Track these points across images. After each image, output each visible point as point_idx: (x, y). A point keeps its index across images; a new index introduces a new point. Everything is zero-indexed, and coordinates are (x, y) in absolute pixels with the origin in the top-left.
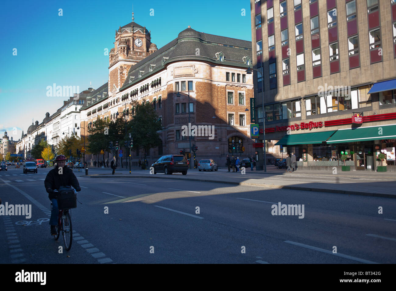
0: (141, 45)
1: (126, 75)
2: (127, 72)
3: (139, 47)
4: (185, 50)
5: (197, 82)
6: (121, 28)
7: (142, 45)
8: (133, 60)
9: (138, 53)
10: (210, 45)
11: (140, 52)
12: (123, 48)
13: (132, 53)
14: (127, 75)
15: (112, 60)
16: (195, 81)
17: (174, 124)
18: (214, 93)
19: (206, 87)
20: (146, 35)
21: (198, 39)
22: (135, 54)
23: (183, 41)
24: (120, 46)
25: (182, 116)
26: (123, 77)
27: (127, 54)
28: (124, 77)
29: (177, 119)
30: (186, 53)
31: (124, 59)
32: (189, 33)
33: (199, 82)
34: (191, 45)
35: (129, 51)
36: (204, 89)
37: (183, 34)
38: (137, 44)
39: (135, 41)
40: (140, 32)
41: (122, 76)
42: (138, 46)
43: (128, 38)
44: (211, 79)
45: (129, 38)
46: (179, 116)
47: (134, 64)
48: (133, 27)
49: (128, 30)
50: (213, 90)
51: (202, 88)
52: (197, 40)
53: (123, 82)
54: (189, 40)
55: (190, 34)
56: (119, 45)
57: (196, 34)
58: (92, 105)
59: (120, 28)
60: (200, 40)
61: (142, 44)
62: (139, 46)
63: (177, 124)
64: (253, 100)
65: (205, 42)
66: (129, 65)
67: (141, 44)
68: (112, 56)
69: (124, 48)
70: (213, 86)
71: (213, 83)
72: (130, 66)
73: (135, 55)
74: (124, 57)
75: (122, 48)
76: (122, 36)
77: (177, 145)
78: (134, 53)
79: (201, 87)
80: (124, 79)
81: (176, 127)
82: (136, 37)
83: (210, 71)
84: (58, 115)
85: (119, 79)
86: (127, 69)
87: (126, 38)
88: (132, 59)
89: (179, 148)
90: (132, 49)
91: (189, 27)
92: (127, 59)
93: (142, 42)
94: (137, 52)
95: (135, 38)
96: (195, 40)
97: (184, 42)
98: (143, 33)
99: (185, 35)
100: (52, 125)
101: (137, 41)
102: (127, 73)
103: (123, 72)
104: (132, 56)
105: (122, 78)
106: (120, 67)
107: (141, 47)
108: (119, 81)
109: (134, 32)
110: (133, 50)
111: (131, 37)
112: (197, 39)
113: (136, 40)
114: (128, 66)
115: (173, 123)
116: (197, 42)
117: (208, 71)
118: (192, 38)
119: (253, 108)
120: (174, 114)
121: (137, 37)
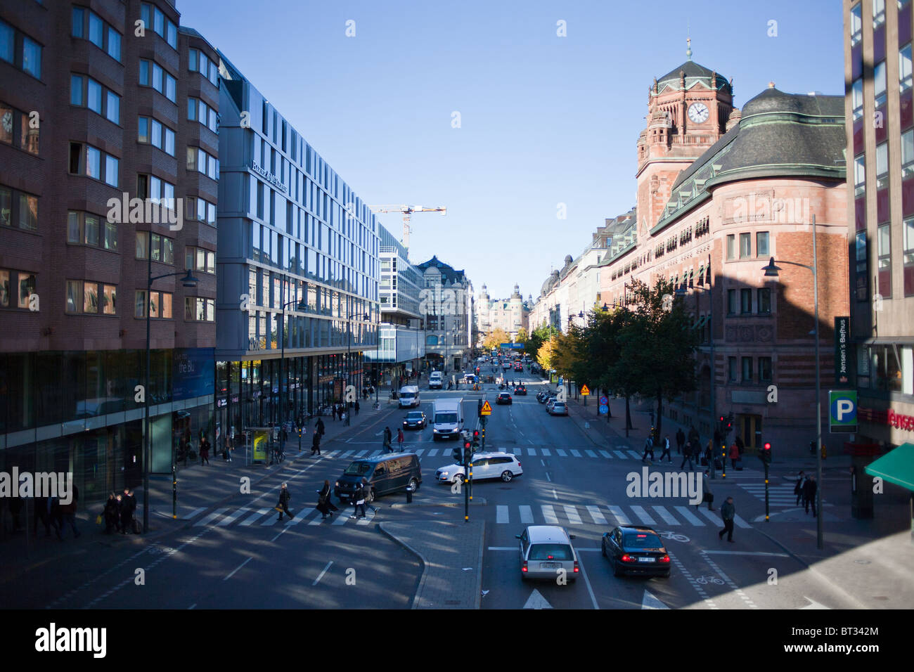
0: (705, 119)
1: (665, 195)
2: (668, 189)
3: (699, 124)
4: (750, 152)
5: (780, 234)
6: (658, 82)
7: (708, 118)
8: (684, 158)
9: (698, 140)
10: (830, 127)
11: (701, 137)
12: (658, 132)
13: (680, 139)
14: (668, 195)
15: (642, 157)
16: (774, 231)
17: (722, 341)
18: (836, 258)
19: (806, 245)
20: (717, 91)
21: (791, 117)
22: (689, 141)
23: (750, 126)
24: (650, 128)
25: (741, 322)
26: (657, 201)
27: (669, 144)
28: (662, 201)
29: (731, 328)
30: (754, 158)
31: (661, 159)
32: (766, 105)
33: (787, 233)
34: (768, 136)
35: (674, 135)
36: (801, 251)
37: (750, 108)
38: (697, 116)
39: (690, 111)
40: (702, 87)
41: (658, 198)
42: (697, 121)
43: (672, 104)
44: (826, 220)
45: (676, 103)
46: (735, 321)
47: (685, 166)
48: (685, 76)
49: (674, 84)
50: (832, 248)
51: (794, 250)
52: (789, 120)
53: (658, 214)
54: (765, 123)
55: (768, 107)
56: (650, 125)
57: (786, 104)
58: (626, 251)
59: (655, 82)
60: (796, 119)
61: (707, 115)
62: (701, 121)
63: (731, 341)
64: (843, 322)
65: (814, 121)
66: (672, 172)
67: (705, 116)
68: (643, 149)
69: (661, 132)
70: (832, 240)
71: (831, 231)
72: (676, 174)
73: (689, 145)
74: (661, 154)
75: (655, 132)
76: (660, 100)
77: (730, 393)
78: (686, 139)
79: (793, 246)
80: (662, 206)
81: (728, 349)
82: (691, 100)
83: (820, 199)
84: (574, 269)
85: (651, 206)
86: (669, 180)
87: (669, 105)
88: (681, 155)
89: (734, 401)
90: (681, 131)
91: (771, 86)
92: (668, 156)
93: (707, 111)
94: (695, 137)
95: (688, 103)
96: (780, 122)
97: (752, 128)
98: (711, 86)
99: (754, 111)
100: (567, 286)
101: (692, 112)
102: (669, 192)
103: (659, 190)
104: (683, 148)
105: (657, 204)
106: (651, 179)
107: (704, 122)
108: (651, 212)
109: (687, 88)
110: (685, 133)
111: (679, 102)
112: (786, 117)
113: (692, 107)
114: (671, 174)
115: (721, 337)
116: (787, 125)
117: (817, 203)
118: (774, 116)
119: (843, 346)
120: (724, 315)
121: (695, 100)
